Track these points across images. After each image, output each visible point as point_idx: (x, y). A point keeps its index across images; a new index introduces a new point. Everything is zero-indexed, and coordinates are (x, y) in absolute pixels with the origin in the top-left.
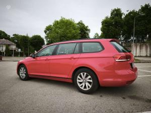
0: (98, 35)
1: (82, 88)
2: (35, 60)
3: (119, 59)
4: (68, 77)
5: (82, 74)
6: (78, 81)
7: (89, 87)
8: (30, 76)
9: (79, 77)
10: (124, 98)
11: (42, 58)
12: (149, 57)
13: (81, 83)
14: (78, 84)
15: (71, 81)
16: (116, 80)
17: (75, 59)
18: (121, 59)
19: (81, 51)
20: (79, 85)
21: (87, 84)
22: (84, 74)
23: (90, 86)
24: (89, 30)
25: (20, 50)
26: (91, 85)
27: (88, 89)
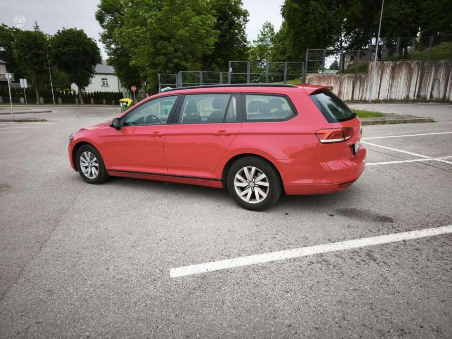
0: (272, 29)
1: (247, 200)
2: (119, 133)
3: (328, 138)
4: (213, 177)
5: (245, 169)
6: (236, 184)
7: (261, 196)
8: (111, 174)
9: (238, 176)
10: (332, 215)
11: (140, 130)
12: (414, 101)
13: (242, 189)
14: (238, 191)
15: (219, 185)
16: (318, 181)
17: (228, 135)
18: (333, 138)
19: (242, 117)
20: (240, 194)
21: (257, 191)
22: (250, 170)
23: (265, 195)
24: (245, 14)
25: (24, 83)
26: (265, 192)
27: (258, 200)
